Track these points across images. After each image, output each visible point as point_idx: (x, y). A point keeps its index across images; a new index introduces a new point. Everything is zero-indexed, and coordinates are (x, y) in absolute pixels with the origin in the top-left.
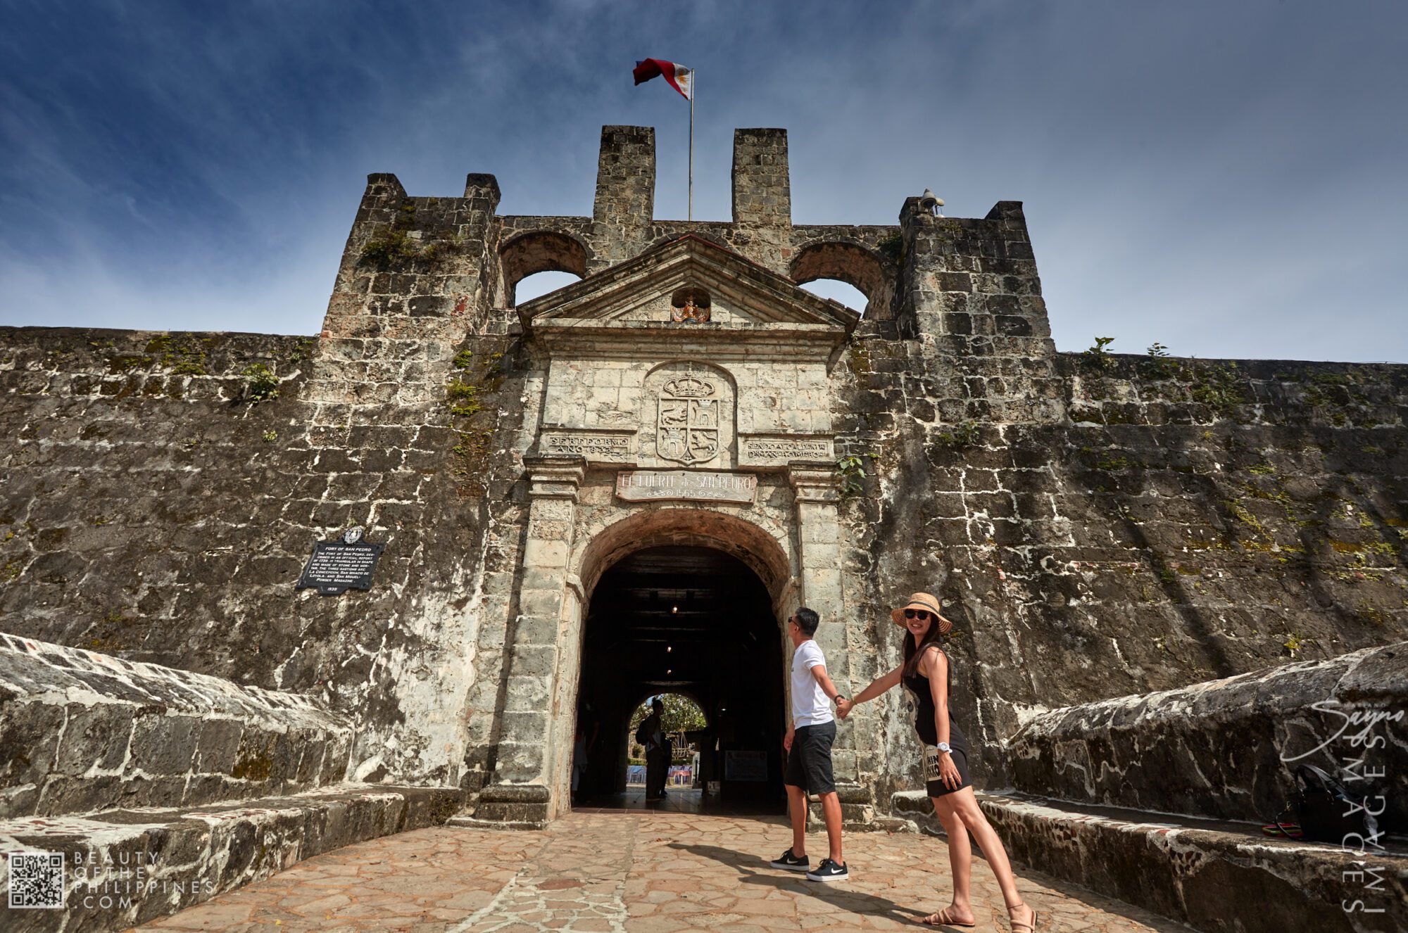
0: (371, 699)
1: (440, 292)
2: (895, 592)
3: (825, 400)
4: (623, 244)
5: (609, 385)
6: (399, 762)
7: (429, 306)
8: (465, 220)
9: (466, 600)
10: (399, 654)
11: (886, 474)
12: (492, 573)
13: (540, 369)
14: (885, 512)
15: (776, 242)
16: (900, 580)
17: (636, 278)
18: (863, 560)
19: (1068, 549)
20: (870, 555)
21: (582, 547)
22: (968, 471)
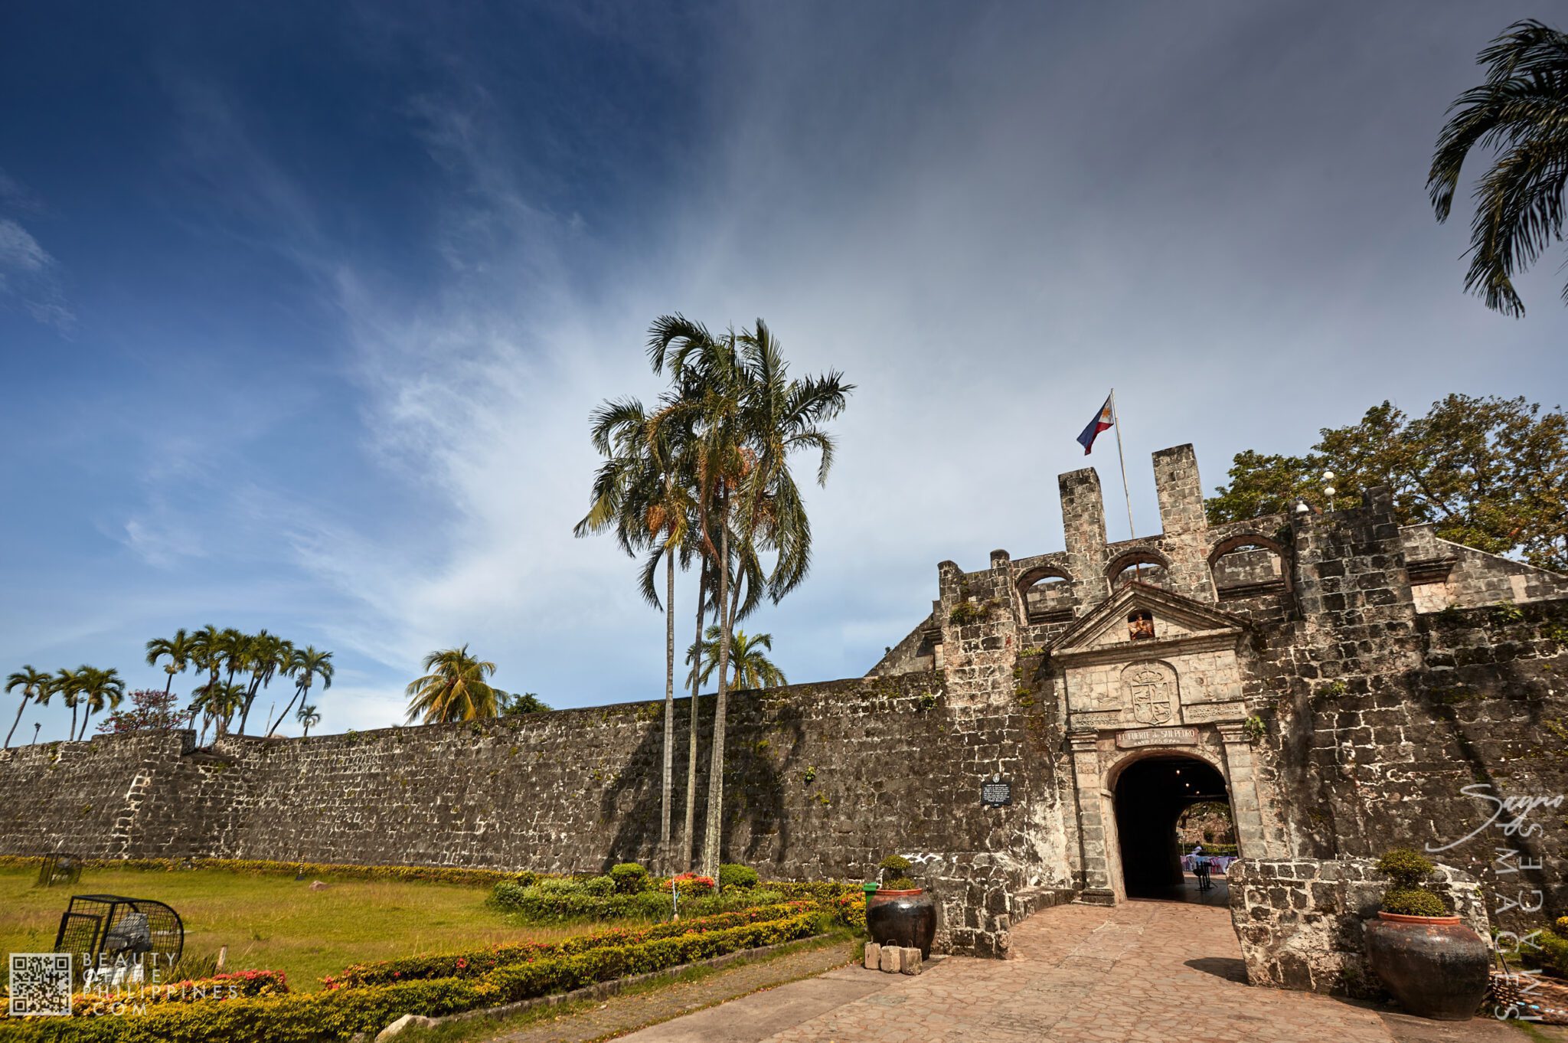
0: (1027, 853)
1: (996, 633)
2: (1292, 792)
3: (1236, 675)
4: (1090, 566)
5: (1100, 682)
6: (1045, 878)
7: (992, 643)
8: (996, 585)
9: (1054, 805)
10: (1032, 833)
11: (1283, 718)
12: (1063, 791)
13: (1060, 675)
14: (1285, 743)
15: (1195, 544)
16: (1295, 785)
17: (1103, 615)
18: (1271, 773)
19: (1408, 764)
20: (1275, 770)
21: (1105, 774)
22: (1340, 714)
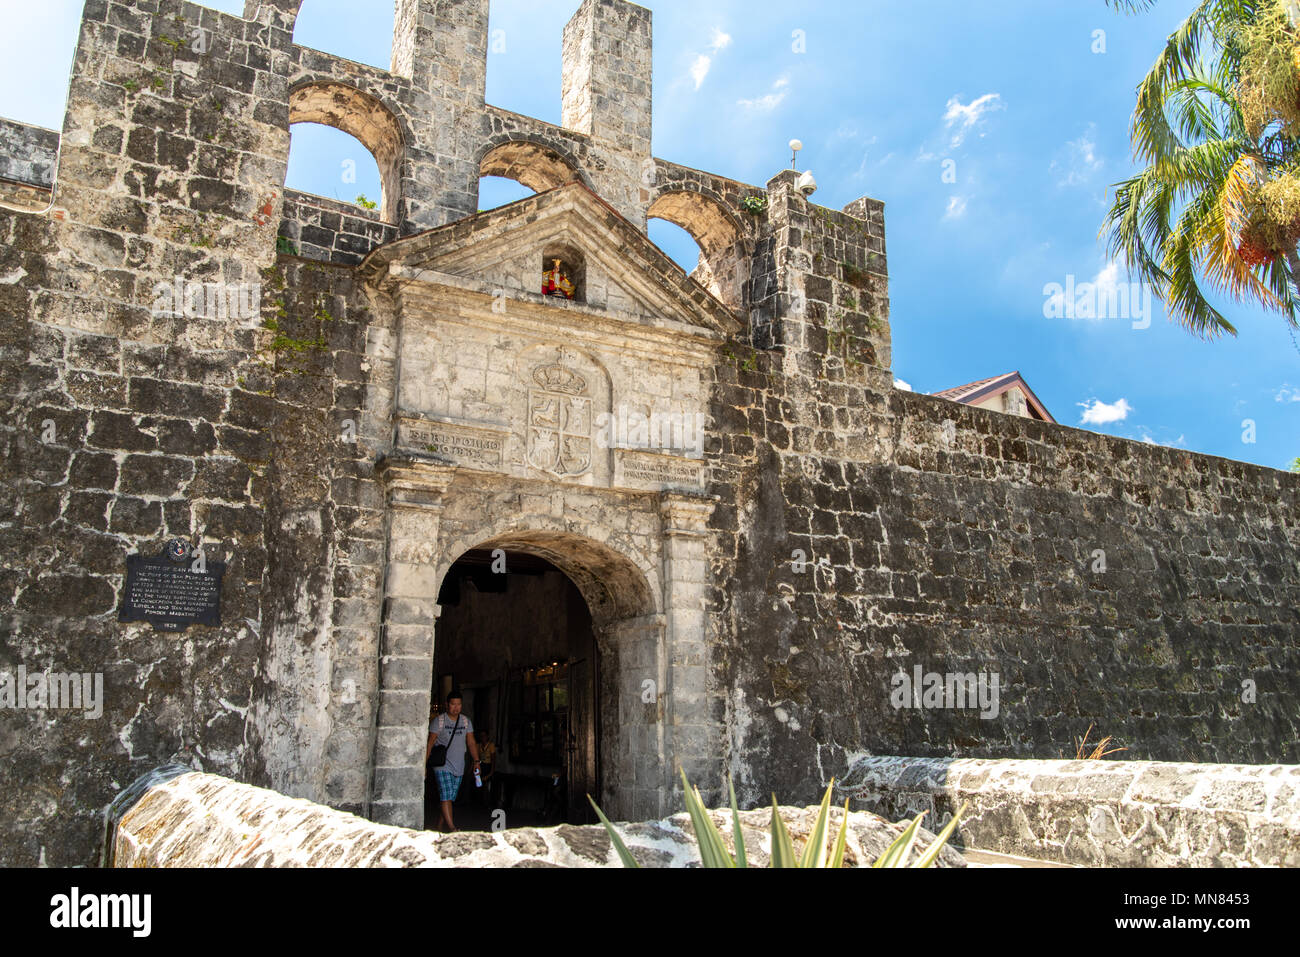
1: (233, 177)
2: (746, 635)
5: (475, 366)
7: (219, 197)
9: (315, 633)
10: (262, 707)
11: (743, 505)
12: (342, 599)
13: (382, 326)
14: (742, 548)
15: (633, 175)
16: (750, 623)
18: (719, 598)
19: (888, 601)
20: (725, 594)
22: (815, 511)
